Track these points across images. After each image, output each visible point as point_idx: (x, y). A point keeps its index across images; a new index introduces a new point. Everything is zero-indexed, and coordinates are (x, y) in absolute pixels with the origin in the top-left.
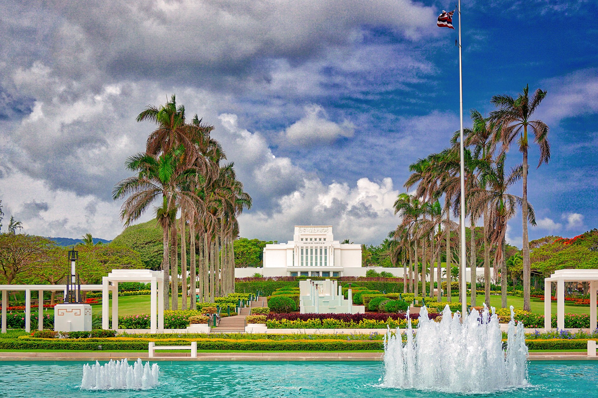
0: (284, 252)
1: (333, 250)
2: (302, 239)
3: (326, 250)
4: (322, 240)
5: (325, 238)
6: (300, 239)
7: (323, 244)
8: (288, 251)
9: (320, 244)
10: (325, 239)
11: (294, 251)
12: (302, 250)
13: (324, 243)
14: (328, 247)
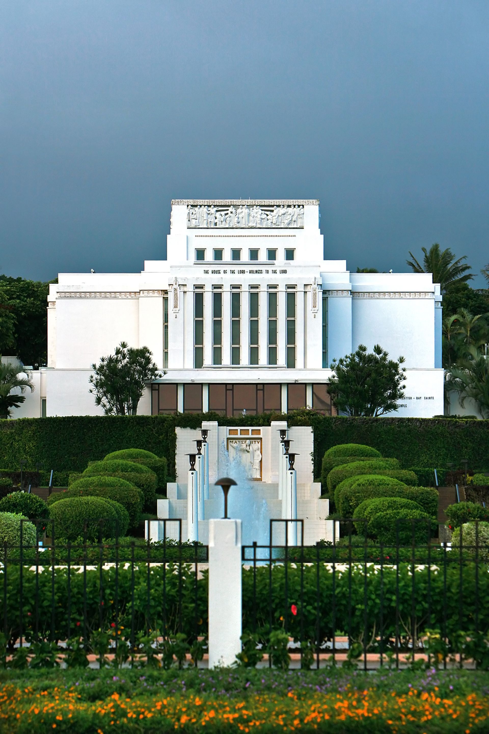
0: (129, 303)
1: (320, 296)
2: (200, 254)
3: (291, 298)
4: (281, 255)
5: (290, 246)
6: (193, 255)
7: (279, 275)
8: (144, 301)
9: (271, 275)
10: (290, 254)
11: (166, 300)
12: (199, 298)
13: (284, 272)
14: (300, 288)
